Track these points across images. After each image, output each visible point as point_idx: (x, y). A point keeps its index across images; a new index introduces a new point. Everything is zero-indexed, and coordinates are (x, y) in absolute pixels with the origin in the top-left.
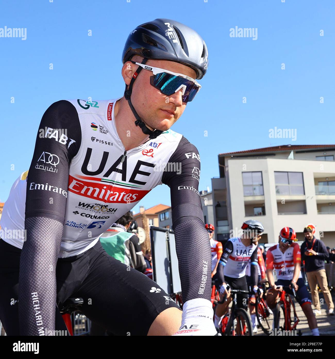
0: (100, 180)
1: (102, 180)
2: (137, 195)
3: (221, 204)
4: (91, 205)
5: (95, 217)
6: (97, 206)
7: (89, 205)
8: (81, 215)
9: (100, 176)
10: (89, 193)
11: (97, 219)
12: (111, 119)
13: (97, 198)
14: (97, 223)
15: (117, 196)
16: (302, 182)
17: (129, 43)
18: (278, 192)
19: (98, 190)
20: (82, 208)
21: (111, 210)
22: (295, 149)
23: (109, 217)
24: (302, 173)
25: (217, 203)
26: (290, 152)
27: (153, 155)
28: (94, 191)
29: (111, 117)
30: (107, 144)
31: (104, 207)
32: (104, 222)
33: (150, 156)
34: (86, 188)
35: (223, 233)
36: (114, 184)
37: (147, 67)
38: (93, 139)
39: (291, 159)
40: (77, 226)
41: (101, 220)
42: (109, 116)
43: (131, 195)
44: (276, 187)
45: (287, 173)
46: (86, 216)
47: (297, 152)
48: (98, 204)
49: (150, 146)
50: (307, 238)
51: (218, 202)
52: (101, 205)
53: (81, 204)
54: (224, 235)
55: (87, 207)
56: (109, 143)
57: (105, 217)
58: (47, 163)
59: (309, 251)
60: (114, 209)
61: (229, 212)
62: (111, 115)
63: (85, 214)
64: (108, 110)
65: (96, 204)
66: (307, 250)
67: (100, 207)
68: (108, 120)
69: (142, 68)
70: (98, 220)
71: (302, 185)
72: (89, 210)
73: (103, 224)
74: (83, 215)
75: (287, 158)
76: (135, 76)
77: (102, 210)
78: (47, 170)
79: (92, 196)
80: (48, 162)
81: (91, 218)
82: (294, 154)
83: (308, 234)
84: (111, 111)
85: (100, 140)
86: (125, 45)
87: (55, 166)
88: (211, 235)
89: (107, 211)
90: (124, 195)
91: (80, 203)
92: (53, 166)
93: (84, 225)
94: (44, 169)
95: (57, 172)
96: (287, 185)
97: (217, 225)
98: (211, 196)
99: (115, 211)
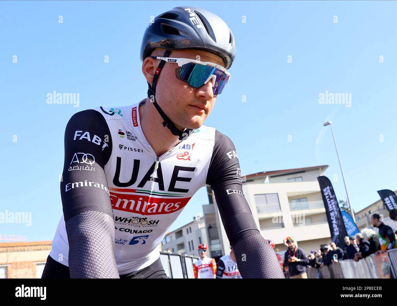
0: (134, 191)
1: (136, 191)
2: (180, 203)
3: (212, 226)
4: (129, 219)
5: (135, 232)
6: (135, 219)
7: (127, 219)
8: (120, 230)
9: (134, 186)
10: (124, 206)
11: (138, 233)
12: (137, 125)
13: (134, 211)
14: (140, 238)
15: (155, 207)
16: (278, 201)
17: (147, 37)
18: (259, 211)
19: (133, 202)
20: (120, 223)
21: (152, 222)
22: (269, 174)
23: (152, 231)
24: (277, 193)
25: (208, 226)
26: (266, 177)
27: (190, 158)
28: (129, 204)
29: (137, 123)
30: (136, 151)
31: (142, 220)
32: (147, 236)
33: (187, 159)
34: (120, 200)
35: (215, 250)
36: (150, 194)
37: (171, 59)
38: (121, 147)
39: (267, 183)
40: (117, 242)
41: (143, 234)
42: (135, 122)
43: (173, 204)
44: (257, 207)
45: (264, 195)
46: (125, 230)
47: (271, 177)
48: (136, 217)
49: (184, 149)
50: (290, 247)
51: (210, 225)
52: (139, 218)
53: (118, 218)
54: (217, 252)
55: (125, 222)
56: (138, 149)
57: (147, 230)
58: (81, 163)
59: (292, 258)
60: (155, 221)
61: (219, 232)
62: (136, 121)
63: (124, 229)
64: (132, 116)
65: (134, 217)
66: (291, 257)
67: (138, 220)
68: (134, 126)
69: (165, 62)
70: (140, 235)
71: (278, 204)
72: (127, 225)
73: (147, 239)
74: (122, 230)
75: (263, 183)
76: (158, 72)
77: (141, 224)
78: (83, 169)
79: (127, 209)
80: (83, 161)
81: (131, 232)
82: (269, 178)
83: (290, 244)
84: (136, 116)
85: (129, 148)
86: (143, 40)
87: (92, 165)
88: (205, 253)
89: (148, 224)
90: (164, 206)
91: (116, 217)
92: (89, 165)
93: (125, 241)
94: (79, 168)
95: (94, 170)
96: (266, 205)
97: (210, 244)
98: (203, 220)
99: (157, 223)
